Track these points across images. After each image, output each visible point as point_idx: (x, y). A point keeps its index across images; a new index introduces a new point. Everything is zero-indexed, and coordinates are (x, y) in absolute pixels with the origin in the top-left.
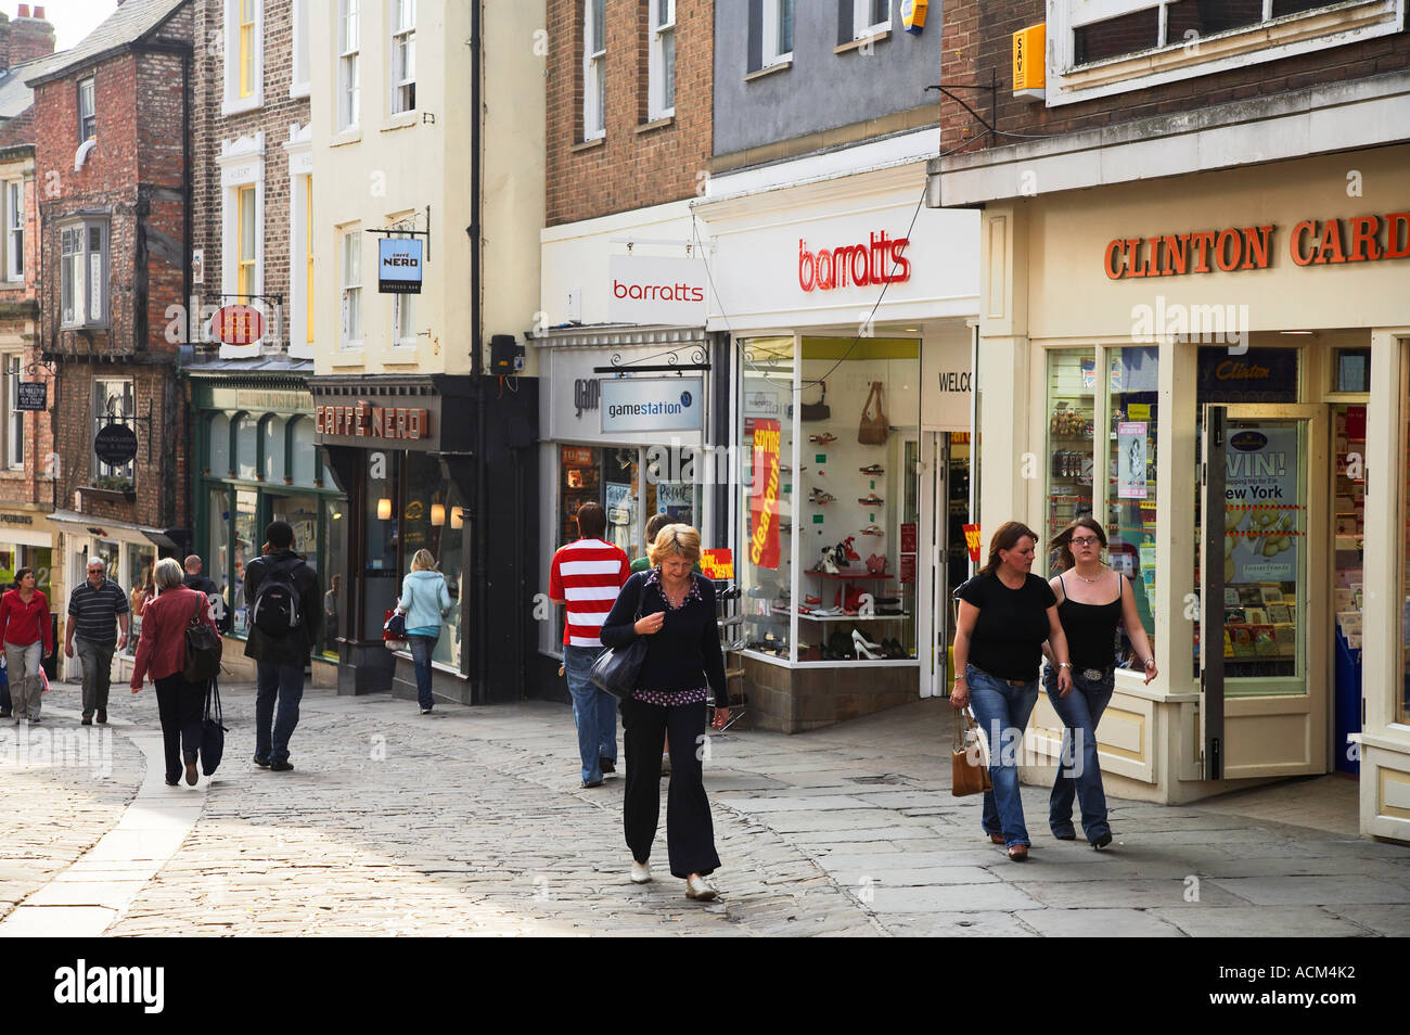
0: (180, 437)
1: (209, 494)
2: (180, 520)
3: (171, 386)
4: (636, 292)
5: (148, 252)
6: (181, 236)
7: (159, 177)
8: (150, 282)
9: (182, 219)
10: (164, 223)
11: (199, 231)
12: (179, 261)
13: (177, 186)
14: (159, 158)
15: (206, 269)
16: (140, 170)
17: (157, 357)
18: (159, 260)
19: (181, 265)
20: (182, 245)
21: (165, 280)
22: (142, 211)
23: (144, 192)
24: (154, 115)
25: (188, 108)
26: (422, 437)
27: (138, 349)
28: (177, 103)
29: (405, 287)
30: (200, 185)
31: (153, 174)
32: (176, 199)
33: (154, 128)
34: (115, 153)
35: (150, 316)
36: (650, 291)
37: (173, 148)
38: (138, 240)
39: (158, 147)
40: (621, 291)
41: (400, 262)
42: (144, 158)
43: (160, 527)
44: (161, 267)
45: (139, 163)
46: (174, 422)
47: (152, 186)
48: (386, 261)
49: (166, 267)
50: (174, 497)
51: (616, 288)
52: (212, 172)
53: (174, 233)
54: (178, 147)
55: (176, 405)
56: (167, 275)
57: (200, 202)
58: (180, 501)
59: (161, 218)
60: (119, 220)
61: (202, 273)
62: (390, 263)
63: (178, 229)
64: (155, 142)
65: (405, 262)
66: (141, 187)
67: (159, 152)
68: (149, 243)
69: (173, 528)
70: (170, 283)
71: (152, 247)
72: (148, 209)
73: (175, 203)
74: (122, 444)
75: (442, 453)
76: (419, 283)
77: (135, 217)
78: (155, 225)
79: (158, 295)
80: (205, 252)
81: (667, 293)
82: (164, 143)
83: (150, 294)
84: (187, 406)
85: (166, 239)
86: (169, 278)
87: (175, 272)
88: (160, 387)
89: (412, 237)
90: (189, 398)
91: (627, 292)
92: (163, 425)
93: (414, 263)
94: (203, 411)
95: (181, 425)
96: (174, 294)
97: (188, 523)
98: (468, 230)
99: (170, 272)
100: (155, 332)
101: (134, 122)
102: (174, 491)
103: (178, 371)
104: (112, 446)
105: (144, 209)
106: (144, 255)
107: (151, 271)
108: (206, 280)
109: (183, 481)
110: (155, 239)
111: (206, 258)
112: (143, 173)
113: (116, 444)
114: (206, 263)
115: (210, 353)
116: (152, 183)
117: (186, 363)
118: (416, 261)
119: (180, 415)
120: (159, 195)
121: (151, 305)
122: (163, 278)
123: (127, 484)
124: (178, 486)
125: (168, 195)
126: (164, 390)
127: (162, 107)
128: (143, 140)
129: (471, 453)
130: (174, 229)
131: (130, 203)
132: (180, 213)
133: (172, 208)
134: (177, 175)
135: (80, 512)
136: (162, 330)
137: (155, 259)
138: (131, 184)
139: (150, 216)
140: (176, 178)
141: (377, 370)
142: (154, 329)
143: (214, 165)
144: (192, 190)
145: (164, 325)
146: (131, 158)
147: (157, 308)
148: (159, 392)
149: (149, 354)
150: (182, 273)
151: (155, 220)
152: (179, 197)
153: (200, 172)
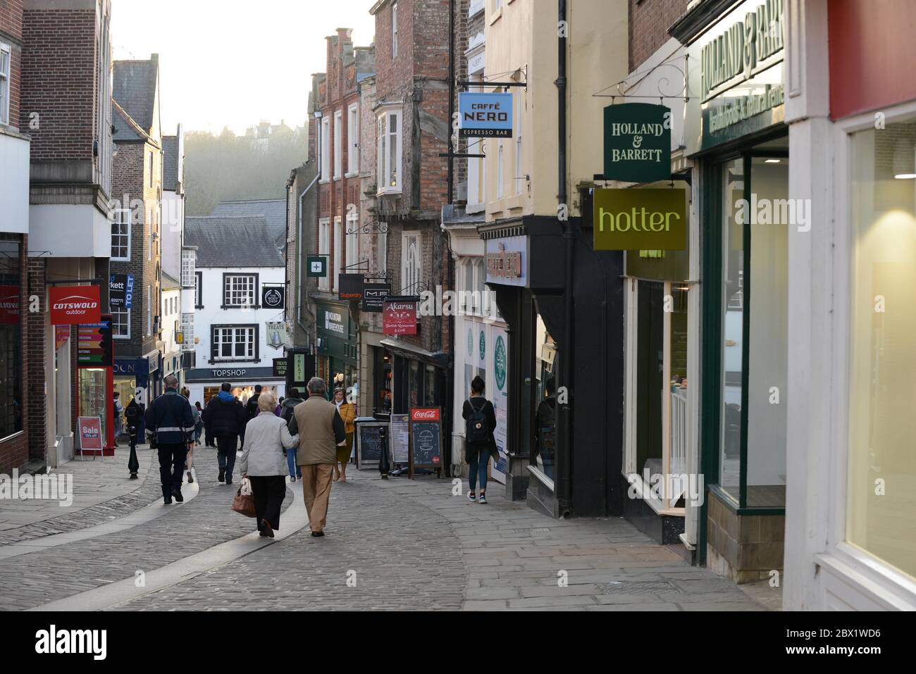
0: (445, 279)
2: (446, 346)
3: (439, 237)
5: (420, 130)
6: (447, 117)
7: (429, 72)
8: (422, 155)
9: (448, 103)
10: (433, 108)
12: (445, 137)
13: (443, 77)
14: (430, 56)
16: (415, 65)
17: (426, 214)
18: (430, 137)
19: (446, 141)
20: (447, 124)
21: (434, 153)
22: (417, 99)
23: (418, 83)
24: (426, 23)
25: (452, 15)
27: (413, 208)
28: (445, 13)
30: (458, 75)
31: (425, 69)
32: (443, 88)
33: (426, 33)
35: (422, 182)
37: (441, 48)
39: (429, 48)
42: (418, 57)
43: (431, 351)
44: (431, 142)
45: (414, 61)
46: (440, 267)
47: (424, 78)
49: (435, 142)
50: (441, 326)
52: (464, 67)
53: (442, 115)
54: (445, 47)
55: (442, 253)
56: (435, 148)
58: (446, 330)
59: (431, 104)
60: (406, 107)
61: (457, 146)
63: (444, 111)
64: (427, 44)
66: (416, 80)
67: (430, 52)
68: (421, 123)
69: (439, 353)
70: (438, 155)
71: (424, 126)
72: (421, 97)
73: (443, 91)
75: (531, 288)
76: (509, 131)
77: (412, 104)
78: (426, 109)
79: (428, 164)
82: (434, 44)
83: (422, 164)
84: (450, 253)
85: (436, 120)
86: (437, 151)
87: (442, 146)
88: (432, 238)
90: (450, 247)
92: (433, 269)
94: (461, 257)
95: (446, 269)
96: (441, 164)
97: (452, 348)
98: (556, 82)
99: (438, 146)
100: (426, 195)
101: (412, 29)
102: (441, 322)
103: (442, 226)
105: (418, 97)
106: (418, 133)
107: (423, 146)
108: (460, 151)
110: (426, 120)
112: (417, 69)
114: (460, 138)
115: (462, 210)
116: (424, 76)
117: (448, 219)
119: (445, 260)
120: (430, 86)
121: (423, 173)
122: (433, 151)
124: (443, 318)
125: (436, 85)
126: (433, 240)
127: (433, 16)
128: (418, 43)
130: (442, 112)
131: (410, 94)
132: (446, 99)
133: (440, 95)
134: (444, 69)
135: (398, 339)
136: (431, 193)
137: (427, 137)
138: (411, 79)
139: (424, 103)
140: (443, 71)
141: (507, 215)
142: (425, 191)
143: (466, 58)
144: (453, 79)
145: (434, 189)
146: (411, 58)
147: (428, 175)
148: (431, 242)
149: (422, 212)
150: (447, 147)
151: (426, 105)
152: (447, 87)
153: (458, 65)
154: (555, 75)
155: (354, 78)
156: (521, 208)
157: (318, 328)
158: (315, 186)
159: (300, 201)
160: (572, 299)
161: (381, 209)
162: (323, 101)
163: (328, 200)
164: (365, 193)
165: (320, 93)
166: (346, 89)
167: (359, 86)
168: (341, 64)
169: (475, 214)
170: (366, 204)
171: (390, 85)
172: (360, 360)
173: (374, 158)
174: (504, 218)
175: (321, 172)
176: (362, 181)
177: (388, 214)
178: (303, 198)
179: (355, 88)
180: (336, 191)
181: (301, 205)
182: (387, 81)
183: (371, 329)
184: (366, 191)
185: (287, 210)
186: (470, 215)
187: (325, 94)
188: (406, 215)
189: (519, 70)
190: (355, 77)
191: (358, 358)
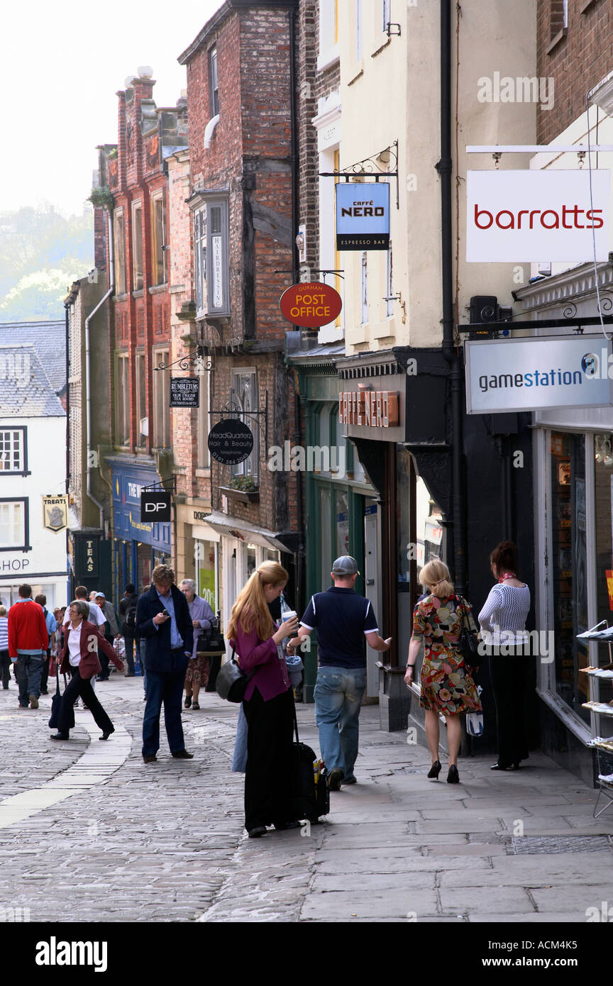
0: (290, 432)
1: (320, 493)
2: (293, 522)
3: (281, 375)
4: (505, 220)
5: (254, 230)
6: (289, 211)
7: (265, 147)
8: (257, 263)
9: (290, 192)
10: (270, 199)
11: (303, 205)
12: (287, 238)
13: (283, 155)
14: (265, 125)
15: (308, 246)
16: (245, 139)
17: (264, 345)
18: (267, 239)
19: (289, 244)
20: (290, 221)
21: (274, 261)
22: (248, 185)
23: (250, 164)
24: (259, 78)
25: (294, 66)
26: (391, 425)
27: (246, 337)
28: (284, 64)
29: (368, 242)
30: (304, 153)
31: (258, 143)
32: (284, 170)
33: (259, 93)
34: (230, 125)
35: (258, 301)
36: (525, 217)
37: (280, 113)
38: (244, 217)
39: (263, 114)
40: (484, 219)
41: (362, 212)
42: (249, 127)
43: (274, 530)
44: (268, 247)
45: (244, 133)
46: (284, 416)
47: (257, 157)
48: (344, 211)
49: (274, 246)
50: (287, 498)
51: (477, 215)
52: (312, 140)
53: (283, 208)
54: (286, 113)
55: (287, 397)
56: (274, 254)
57: (304, 172)
58: (293, 502)
59: (268, 192)
60: (233, 197)
61: (305, 251)
62: (350, 213)
63: (287, 203)
64: (260, 108)
65: (368, 212)
66: (246, 159)
67: (264, 119)
68: (255, 220)
69: (284, 532)
70: (279, 263)
71: (259, 224)
72: (254, 184)
73: (283, 175)
74: (236, 440)
75: (407, 444)
76: (386, 237)
77: (242, 194)
78: (261, 200)
79: (265, 277)
80: (308, 227)
81: (550, 220)
82: (270, 108)
83: (258, 276)
84: (298, 398)
85: (274, 215)
86: (277, 258)
87: (283, 251)
88: (272, 378)
89: (377, 180)
90: (297, 389)
91: (494, 220)
92: (274, 418)
93: (379, 212)
94: (312, 403)
95: (292, 419)
96: (283, 276)
97: (301, 526)
98: (438, 166)
99: (278, 251)
100: (263, 319)
101: (239, 87)
102: (286, 491)
103: (285, 360)
104: (226, 444)
105: (250, 183)
106: (251, 234)
107: (258, 252)
108: (309, 258)
109: (295, 479)
110: (262, 216)
111: (308, 233)
112: (247, 143)
113: (230, 441)
114: (308, 240)
115: (313, 339)
116: (258, 153)
117: (293, 350)
118: (382, 209)
119: (291, 407)
120: (265, 167)
121: (258, 288)
122: (271, 258)
123: (252, 484)
124: (290, 485)
125: (275, 166)
126: (274, 380)
127: (267, 68)
128: (248, 107)
129: (444, 443)
130: (282, 204)
131: (239, 178)
132: (288, 186)
133: (280, 180)
134: (285, 143)
135: (228, 515)
136: (271, 315)
137: (263, 238)
138: (238, 158)
139: (257, 191)
140: (284, 147)
141: (374, 347)
142: (261, 313)
143: (314, 128)
144: (297, 159)
145: (272, 310)
146: (238, 128)
147: (265, 292)
148: (272, 383)
149: (257, 343)
150: (291, 252)
151: (261, 195)
152: (288, 169)
153: (303, 138)
154: (436, 155)
155: (157, 153)
156: (393, 337)
157: (114, 501)
158: (108, 304)
159: (86, 326)
160: (463, 459)
161: (202, 338)
162: (115, 184)
163: (126, 324)
164: (177, 314)
165: (111, 174)
166: (147, 169)
167: (166, 165)
168: (139, 132)
169: (329, 345)
170: (180, 330)
171: (210, 166)
172: (176, 544)
173: (189, 265)
174: (371, 350)
175: (114, 286)
176: (173, 298)
177: (212, 345)
178: (89, 322)
179: (161, 167)
180: (137, 312)
181: (87, 331)
182: (205, 161)
183: (189, 501)
184: (179, 311)
185: (68, 337)
186: (324, 345)
187: (117, 175)
188: (236, 347)
189: (387, 150)
190: (159, 151)
191: (172, 541)
